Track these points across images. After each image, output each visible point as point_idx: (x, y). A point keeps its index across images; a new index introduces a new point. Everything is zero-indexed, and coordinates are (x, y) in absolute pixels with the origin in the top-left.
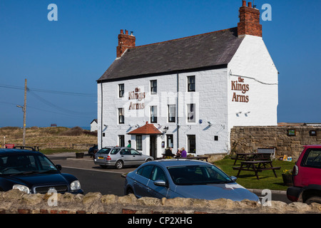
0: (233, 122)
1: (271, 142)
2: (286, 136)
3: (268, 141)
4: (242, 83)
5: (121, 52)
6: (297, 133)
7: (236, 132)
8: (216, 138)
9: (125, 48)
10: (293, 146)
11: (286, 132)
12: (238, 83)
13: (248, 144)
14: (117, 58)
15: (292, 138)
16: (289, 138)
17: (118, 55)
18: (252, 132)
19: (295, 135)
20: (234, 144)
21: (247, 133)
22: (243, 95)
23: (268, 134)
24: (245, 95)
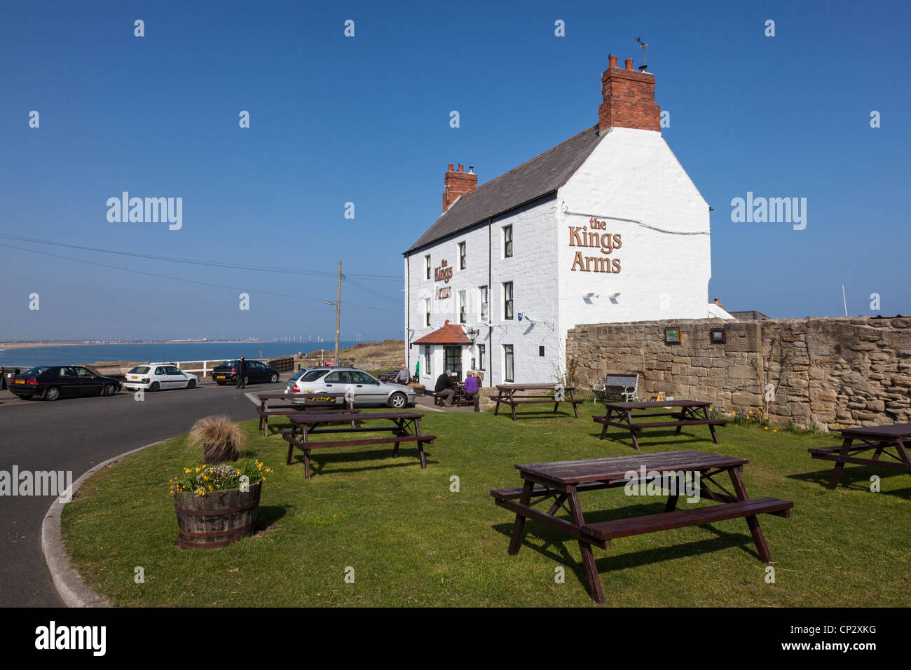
0: (573, 315)
1: (636, 359)
2: (662, 344)
3: (630, 358)
4: (601, 232)
5: (448, 203)
6: (685, 336)
7: (576, 339)
8: (542, 351)
9: (455, 195)
10: (676, 369)
11: (662, 335)
12: (589, 230)
13: (594, 365)
14: (443, 214)
15: (675, 349)
16: (669, 349)
17: (445, 208)
18: (601, 337)
19: (678, 343)
20: (572, 365)
21: (592, 337)
22: (604, 256)
23: (629, 342)
24: (611, 257)
